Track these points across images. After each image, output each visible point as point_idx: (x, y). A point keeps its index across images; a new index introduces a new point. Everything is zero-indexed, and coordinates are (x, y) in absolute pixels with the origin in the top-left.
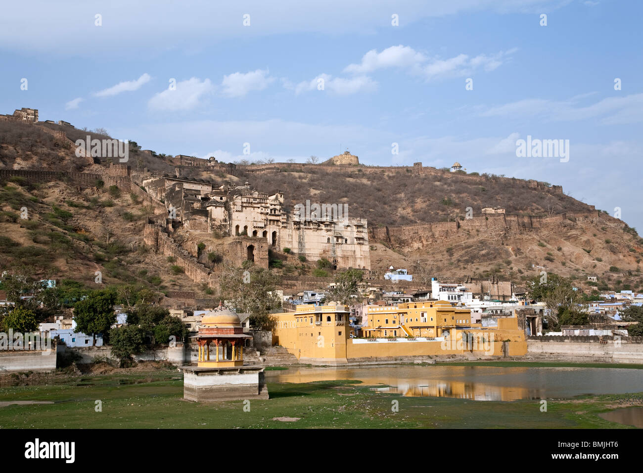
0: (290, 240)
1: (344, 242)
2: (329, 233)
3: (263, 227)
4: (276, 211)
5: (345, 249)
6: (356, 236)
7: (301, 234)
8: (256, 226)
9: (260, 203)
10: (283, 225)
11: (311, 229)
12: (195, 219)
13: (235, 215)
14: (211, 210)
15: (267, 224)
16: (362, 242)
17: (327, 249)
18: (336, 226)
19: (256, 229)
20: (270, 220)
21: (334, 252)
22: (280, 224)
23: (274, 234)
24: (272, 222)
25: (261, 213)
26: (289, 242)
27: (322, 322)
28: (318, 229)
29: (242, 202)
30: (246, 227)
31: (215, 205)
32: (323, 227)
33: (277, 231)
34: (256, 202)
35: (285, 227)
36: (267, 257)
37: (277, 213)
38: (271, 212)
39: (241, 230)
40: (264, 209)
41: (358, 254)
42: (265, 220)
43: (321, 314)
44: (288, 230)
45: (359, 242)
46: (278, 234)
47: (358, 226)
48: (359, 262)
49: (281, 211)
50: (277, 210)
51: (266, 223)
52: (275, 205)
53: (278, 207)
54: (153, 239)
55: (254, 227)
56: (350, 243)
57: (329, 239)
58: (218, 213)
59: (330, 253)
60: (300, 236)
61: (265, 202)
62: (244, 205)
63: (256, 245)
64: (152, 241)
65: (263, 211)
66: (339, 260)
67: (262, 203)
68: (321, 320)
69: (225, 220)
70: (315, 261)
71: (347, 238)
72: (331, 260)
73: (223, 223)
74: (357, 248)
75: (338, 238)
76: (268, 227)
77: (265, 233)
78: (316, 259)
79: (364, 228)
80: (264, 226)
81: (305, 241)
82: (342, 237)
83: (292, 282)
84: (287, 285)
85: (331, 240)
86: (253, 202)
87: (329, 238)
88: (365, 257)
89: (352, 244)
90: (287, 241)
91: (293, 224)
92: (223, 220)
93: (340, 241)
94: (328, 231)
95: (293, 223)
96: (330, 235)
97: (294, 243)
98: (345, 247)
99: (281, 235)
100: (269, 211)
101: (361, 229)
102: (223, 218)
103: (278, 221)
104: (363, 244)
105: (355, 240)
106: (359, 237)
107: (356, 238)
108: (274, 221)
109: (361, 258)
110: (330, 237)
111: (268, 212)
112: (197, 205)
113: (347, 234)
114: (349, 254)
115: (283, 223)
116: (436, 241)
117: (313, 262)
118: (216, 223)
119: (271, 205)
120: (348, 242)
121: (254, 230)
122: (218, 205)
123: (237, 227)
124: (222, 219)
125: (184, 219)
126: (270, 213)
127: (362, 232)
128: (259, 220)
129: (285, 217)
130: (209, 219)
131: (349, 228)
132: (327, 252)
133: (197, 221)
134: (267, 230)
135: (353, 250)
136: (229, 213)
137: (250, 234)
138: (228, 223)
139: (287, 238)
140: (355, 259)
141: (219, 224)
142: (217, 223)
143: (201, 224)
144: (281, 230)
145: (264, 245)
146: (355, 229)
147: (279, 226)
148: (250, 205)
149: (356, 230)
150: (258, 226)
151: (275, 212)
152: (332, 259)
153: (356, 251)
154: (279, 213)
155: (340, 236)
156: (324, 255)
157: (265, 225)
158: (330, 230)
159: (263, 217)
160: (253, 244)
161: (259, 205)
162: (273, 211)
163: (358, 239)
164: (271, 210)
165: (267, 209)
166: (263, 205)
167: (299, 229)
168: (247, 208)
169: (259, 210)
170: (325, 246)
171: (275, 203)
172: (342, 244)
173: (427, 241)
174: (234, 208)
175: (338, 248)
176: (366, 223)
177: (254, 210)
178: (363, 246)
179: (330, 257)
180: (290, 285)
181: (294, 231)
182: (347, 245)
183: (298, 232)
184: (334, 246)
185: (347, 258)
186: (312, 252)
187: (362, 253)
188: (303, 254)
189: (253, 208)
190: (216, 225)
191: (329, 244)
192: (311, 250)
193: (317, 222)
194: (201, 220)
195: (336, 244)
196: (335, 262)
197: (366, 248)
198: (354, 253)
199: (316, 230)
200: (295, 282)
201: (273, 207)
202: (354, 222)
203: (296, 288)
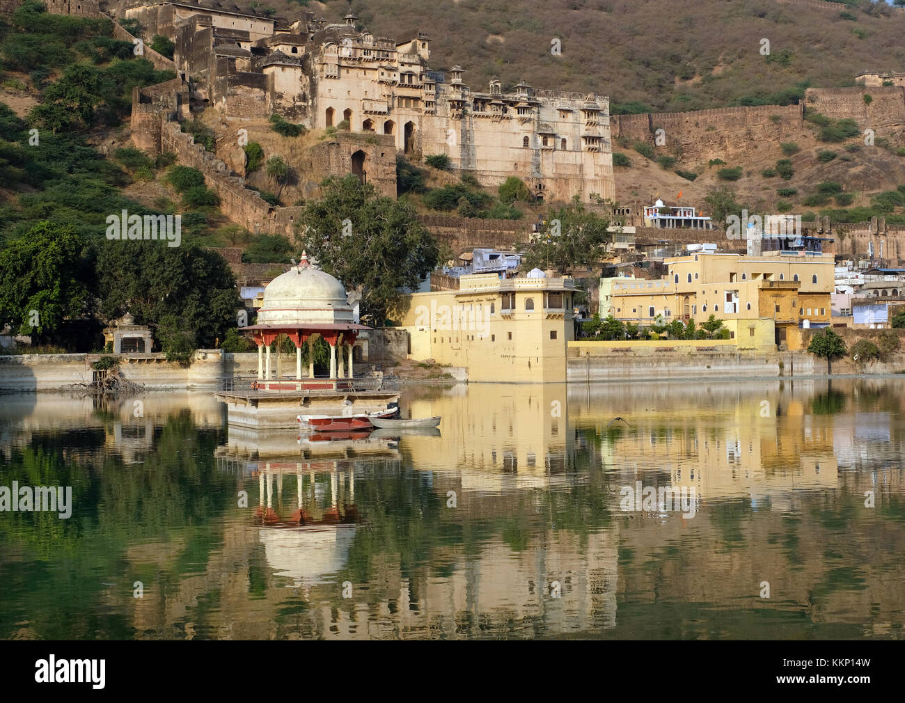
0: (444, 141)
1: (559, 146)
2: (528, 126)
3: (384, 113)
4: (413, 77)
5: (560, 162)
6: (583, 133)
7: (468, 128)
8: (369, 110)
9: (378, 59)
10: (428, 109)
11: (487, 117)
12: (239, 95)
13: (323, 86)
14: (273, 74)
15: (393, 105)
16: (596, 145)
17: (522, 160)
18: (542, 111)
19: (371, 117)
20: (401, 98)
21: (538, 167)
22: (421, 105)
23: (409, 127)
24: (404, 100)
25: (381, 82)
26: (441, 145)
27: (516, 311)
28: (503, 118)
29: (340, 58)
30: (348, 113)
31: (281, 63)
32: (513, 112)
33: (416, 121)
34: (370, 57)
35: (432, 113)
36: (394, 176)
37: (415, 81)
38: (402, 80)
39: (338, 118)
40: (386, 73)
41: (590, 173)
42: (389, 96)
43: (513, 293)
44: (438, 119)
45: (591, 146)
46: (416, 128)
47: (590, 112)
48: (589, 189)
49: (424, 77)
50: (416, 75)
51: (390, 104)
52: (410, 64)
53: (417, 69)
54: (149, 136)
55: (366, 112)
56: (571, 149)
57: (526, 140)
58: (287, 81)
59: (528, 169)
60: (463, 133)
61: (390, 58)
62: (344, 63)
63: (370, 152)
64: (147, 141)
65: (385, 78)
66: (549, 184)
67: (382, 60)
68: (514, 307)
69: (303, 98)
70: (495, 187)
71: (566, 137)
72: (531, 185)
73: (298, 104)
74: (587, 159)
75: (545, 137)
76: (395, 111)
77: (388, 126)
78: (498, 182)
79: (602, 115)
80: (386, 111)
81: (476, 143)
82: (554, 135)
83: (449, 229)
85: (530, 143)
86: (363, 57)
87: (526, 137)
88: (605, 179)
89: (577, 150)
90: (437, 144)
91: (449, 107)
92: (299, 96)
93: (550, 143)
94: (524, 121)
95: (449, 104)
96: (530, 131)
97: (451, 145)
98: (559, 156)
99: (424, 129)
100: (398, 78)
101: (593, 119)
102: (297, 91)
103: (417, 99)
104: (599, 151)
105: (583, 142)
106: (591, 134)
107: (585, 138)
108: (408, 98)
109: (595, 181)
110: (530, 136)
111: (395, 79)
112: (242, 64)
113: (565, 129)
114: (569, 171)
115: (428, 104)
116: (756, 147)
117: (490, 188)
118: (283, 102)
119: (403, 64)
120: (569, 146)
121: (364, 118)
122: (287, 63)
123: (330, 112)
124: (296, 95)
125: (214, 94)
126: (399, 82)
127: (598, 124)
128: (377, 97)
129: (433, 91)
130: (268, 94)
131: (570, 115)
132: (521, 168)
133: (243, 98)
134: (393, 118)
135: (579, 162)
136: (311, 80)
137: (356, 126)
138: (310, 103)
139: (436, 137)
140: (582, 182)
141: (290, 106)
142: (287, 103)
143: (251, 102)
144: (424, 119)
145: (387, 150)
146: (583, 119)
147: (419, 110)
148: (356, 64)
149: (586, 122)
150: (374, 109)
151: (410, 81)
152: (533, 184)
153: (585, 166)
154: (420, 83)
155: (551, 132)
156: (514, 174)
157: (389, 109)
158: (529, 120)
159: (385, 90)
160: (364, 149)
161: (375, 65)
162: (406, 78)
163: (590, 139)
164: (402, 75)
165: (392, 74)
166: (385, 64)
167: (462, 117)
168: (350, 70)
169: (376, 76)
170: (518, 155)
171: (411, 61)
172: (555, 150)
173: (736, 147)
174: (322, 70)
175: (547, 159)
176: (607, 104)
177: (365, 74)
178: (600, 154)
179: (528, 179)
180: (444, 237)
181: (451, 122)
182: (566, 153)
183: (459, 124)
184: (537, 155)
185: (566, 180)
186: (490, 167)
187: (598, 171)
188: (471, 171)
189: (363, 71)
190: (284, 108)
191: (526, 151)
192: (489, 162)
193: (501, 102)
194: (252, 96)
195: (543, 150)
196: (540, 188)
197: (606, 159)
198: (580, 170)
199: (498, 119)
200: (455, 229)
201: (406, 68)
202: (581, 103)
203: (455, 242)
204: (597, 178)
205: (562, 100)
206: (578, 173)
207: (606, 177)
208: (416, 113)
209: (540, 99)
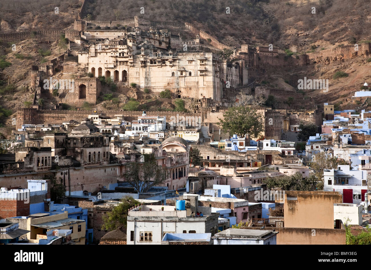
0: (138, 76)
1: (188, 74)
3: (113, 68)
4: (125, 54)
5: (188, 81)
6: (199, 69)
7: (148, 71)
8: (107, 67)
9: (111, 49)
10: (131, 65)
11: (156, 66)
12: (68, 65)
13: (91, 60)
15: (117, 65)
16: (205, 73)
17: (171, 81)
18: (181, 62)
19: (108, 70)
20: (120, 62)
21: (178, 84)
22: (128, 64)
23: (124, 72)
25: (111, 57)
26: (137, 78)
29: (96, 50)
30: (100, 69)
31: (81, 52)
32: (167, 63)
33: (126, 70)
34: (108, 48)
35: (133, 66)
36: (95, 93)
37: (125, 55)
39: (97, 71)
40: (113, 53)
41: (201, 84)
42: (115, 61)
44: (136, 68)
45: (202, 74)
46: (127, 72)
47: (202, 61)
48: (201, 91)
49: (129, 53)
50: (125, 53)
51: (115, 64)
52: (123, 49)
53: (126, 51)
56: (194, 75)
57: (173, 74)
58: (83, 59)
59: (173, 85)
60: (146, 73)
61: (116, 47)
62: (98, 51)
63: (86, 84)
65: (113, 55)
66: (182, 90)
67: (113, 48)
70: (159, 92)
71: (191, 71)
72: (174, 91)
73: (87, 66)
74: (200, 79)
75: (182, 72)
76: (118, 67)
77: (117, 72)
78: (160, 91)
79: (209, 61)
81: (151, 76)
82: (185, 71)
83: (63, 115)
84: (58, 117)
85: (175, 74)
86: (105, 48)
88: (208, 87)
89: (196, 75)
90: (135, 78)
93: (184, 74)
94: (171, 66)
95: (140, 62)
96: (175, 70)
97: (140, 78)
98: (188, 79)
99: (130, 73)
100: (118, 55)
101: (205, 63)
103: (127, 62)
104: (206, 75)
105: (199, 72)
106: (202, 69)
108: (123, 62)
109: (203, 88)
110: (174, 72)
111: (117, 55)
113: (190, 68)
114: (192, 85)
115: (131, 63)
117: (157, 93)
118: (81, 66)
119: (120, 49)
120: (192, 74)
121: (106, 70)
122: (83, 53)
123: (93, 69)
124: (86, 63)
126: (118, 56)
127: (207, 65)
128: (110, 62)
129: (132, 58)
131: (193, 62)
132: (171, 85)
133: (69, 66)
134: (118, 69)
135: (197, 81)
137: (104, 74)
139: (135, 75)
140: (198, 88)
141: (83, 67)
143: (73, 68)
144: (130, 69)
145: (93, 84)
148: (103, 51)
149: (200, 64)
150: (109, 67)
151: (123, 55)
152: (176, 90)
153: (199, 82)
154: (127, 56)
155: (183, 70)
156: (168, 87)
157: (115, 66)
158: (173, 66)
159: (114, 59)
161: (110, 51)
162: (122, 54)
163: (201, 71)
164: (120, 54)
165: (116, 53)
166: (114, 50)
167: (145, 66)
168: (101, 53)
169: (109, 54)
170: (169, 80)
172: (186, 76)
174: (90, 55)
175: (182, 80)
176: (211, 56)
177: (107, 54)
178: (207, 77)
179: (174, 89)
180: (60, 117)
181: (141, 69)
182: (191, 77)
183: (144, 69)
184: (177, 79)
185: (190, 88)
186: (157, 85)
187: (205, 83)
188: (149, 87)
189: (106, 53)
190: (81, 68)
191: (173, 78)
192: (156, 83)
193: (160, 60)
194: (73, 65)
195: (180, 77)
196: (179, 92)
197: (210, 78)
198: (197, 84)
199: (161, 67)
200: (65, 115)
201: (122, 51)
202: (198, 57)
203: (65, 119)
204: (205, 86)
205: (190, 56)
206: (196, 85)
207: (209, 86)
208: (127, 67)
209: (179, 57)
